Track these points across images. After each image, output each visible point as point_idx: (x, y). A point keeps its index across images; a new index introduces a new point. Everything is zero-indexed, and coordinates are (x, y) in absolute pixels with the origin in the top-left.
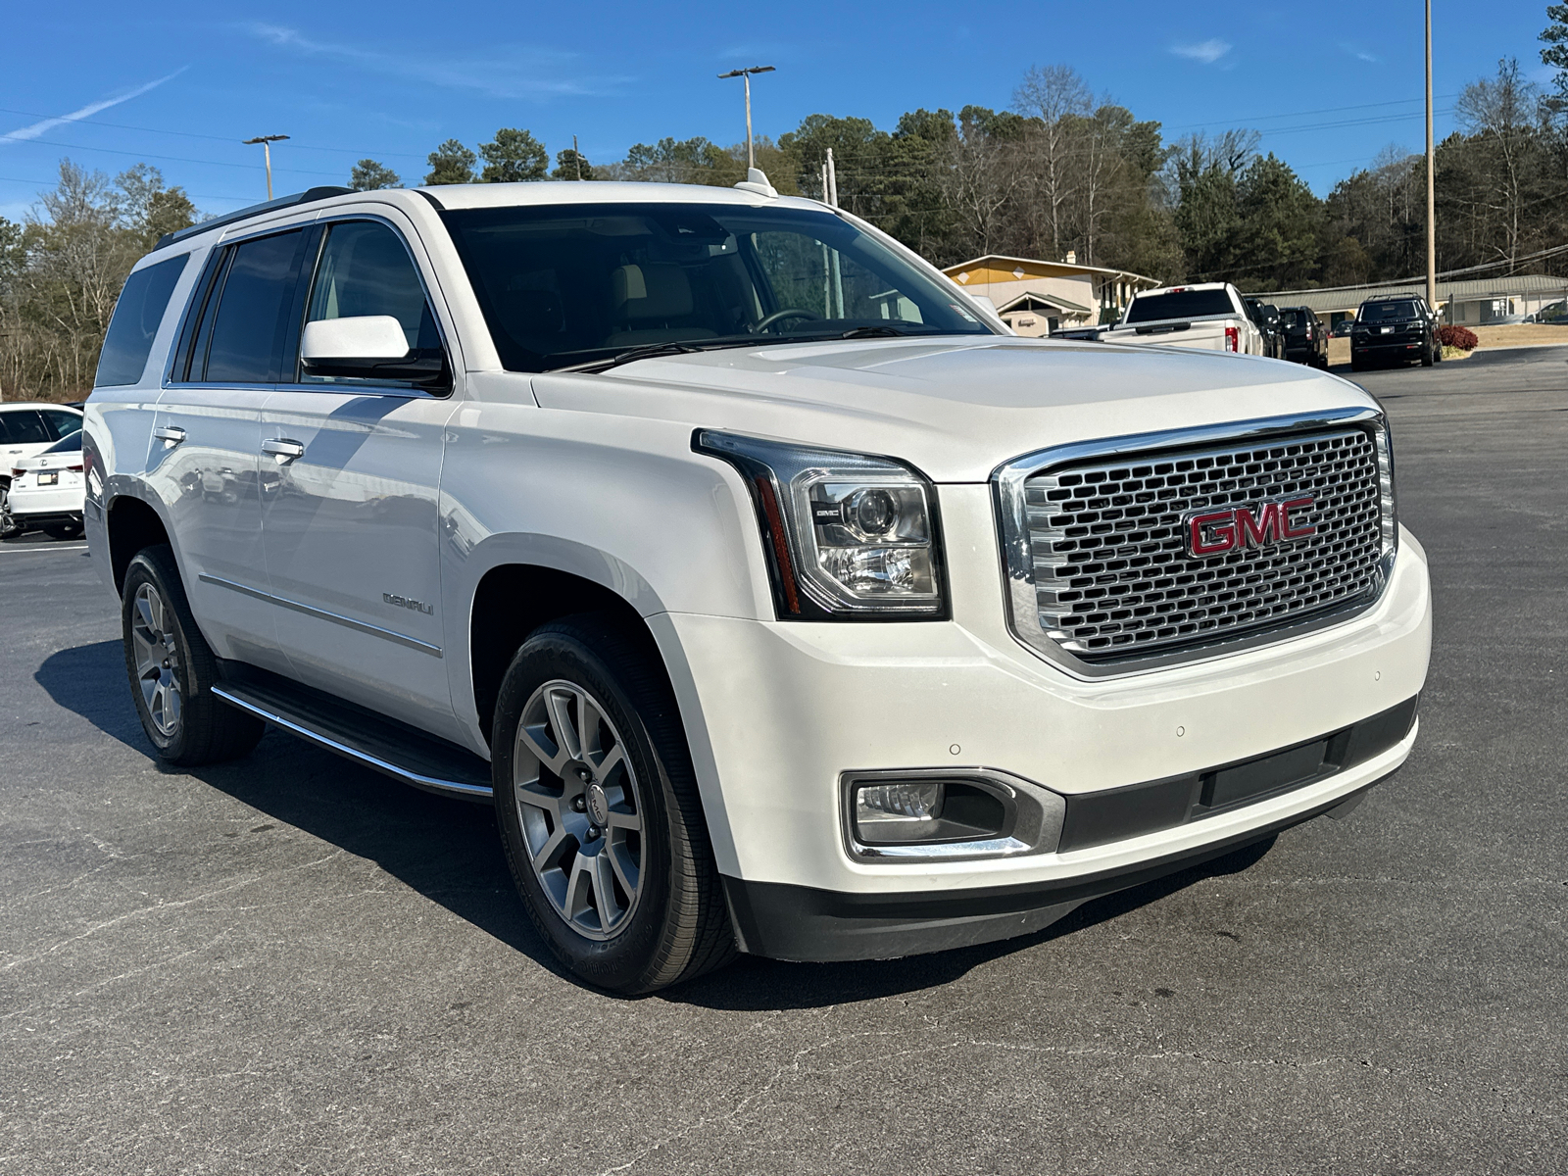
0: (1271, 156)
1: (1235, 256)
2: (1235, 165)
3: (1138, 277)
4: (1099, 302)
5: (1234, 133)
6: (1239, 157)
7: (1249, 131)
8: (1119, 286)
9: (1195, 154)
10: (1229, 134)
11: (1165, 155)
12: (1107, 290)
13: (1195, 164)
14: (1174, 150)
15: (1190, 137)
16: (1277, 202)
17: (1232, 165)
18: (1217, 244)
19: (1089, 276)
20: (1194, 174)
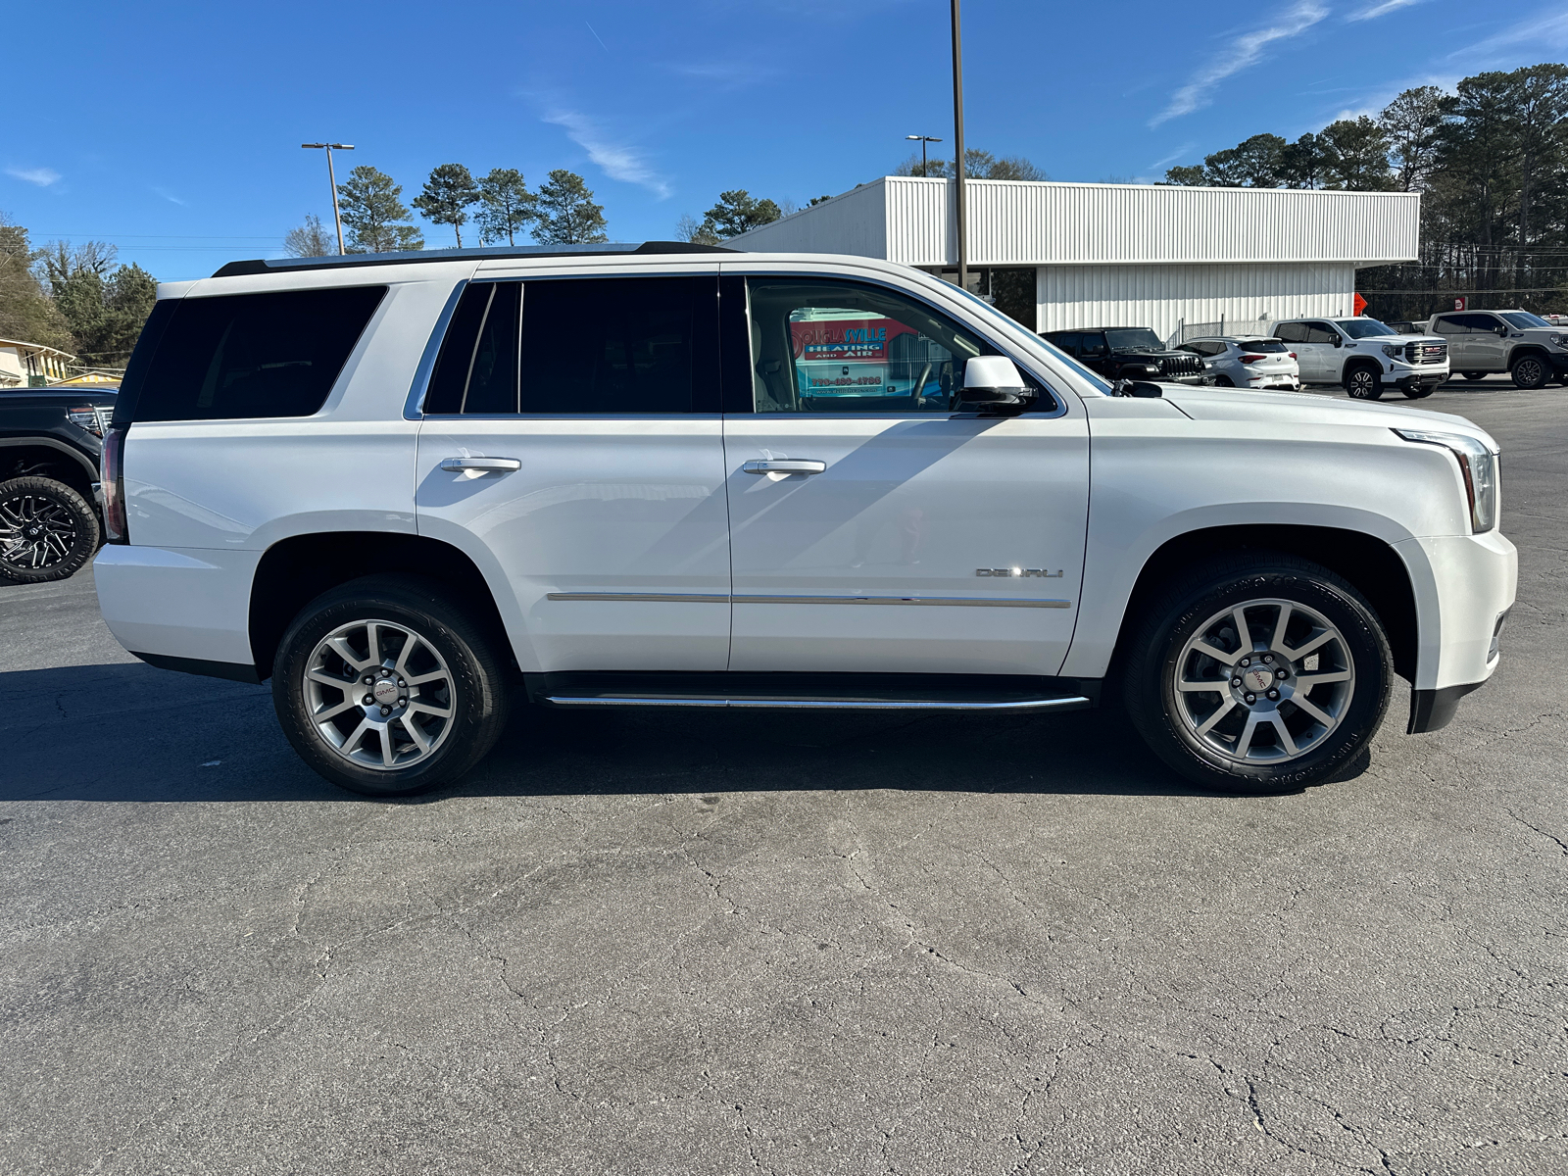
0: (135, 266)
1: (117, 340)
2: (99, 270)
3: (58, 352)
4: (26, 370)
5: (95, 244)
6: (101, 263)
7: (107, 244)
8: (42, 358)
9: (62, 257)
10: (91, 244)
11: (34, 257)
12: (30, 361)
13: (63, 265)
14: (42, 253)
15: (57, 243)
16: (147, 302)
17: (96, 269)
18: (99, 329)
19: (14, 349)
20: (63, 273)
